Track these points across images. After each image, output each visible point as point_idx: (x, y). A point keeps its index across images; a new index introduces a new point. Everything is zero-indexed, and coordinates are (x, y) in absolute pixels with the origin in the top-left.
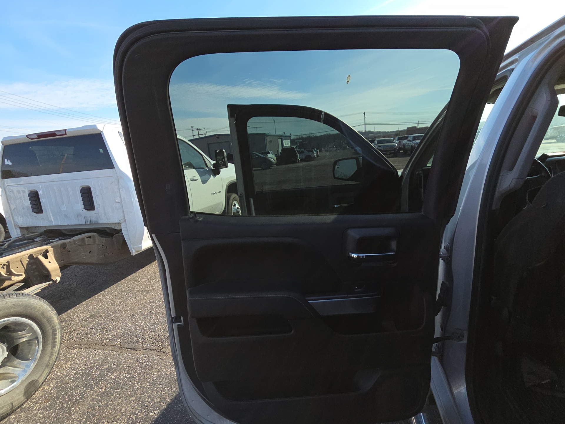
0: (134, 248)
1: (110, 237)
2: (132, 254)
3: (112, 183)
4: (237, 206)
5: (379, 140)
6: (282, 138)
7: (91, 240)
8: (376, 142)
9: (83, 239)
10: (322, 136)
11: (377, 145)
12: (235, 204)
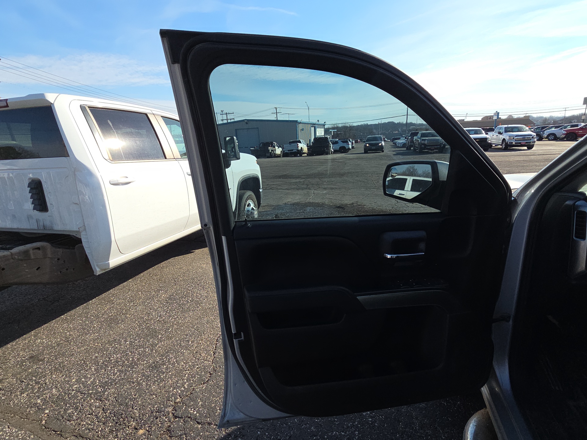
0: (97, 266)
1: (71, 247)
2: (95, 274)
3: (67, 176)
4: (252, 205)
5: (422, 133)
6: (315, 126)
7: (40, 252)
8: (419, 135)
9: (26, 252)
10: (358, 125)
11: (420, 138)
12: (249, 203)
